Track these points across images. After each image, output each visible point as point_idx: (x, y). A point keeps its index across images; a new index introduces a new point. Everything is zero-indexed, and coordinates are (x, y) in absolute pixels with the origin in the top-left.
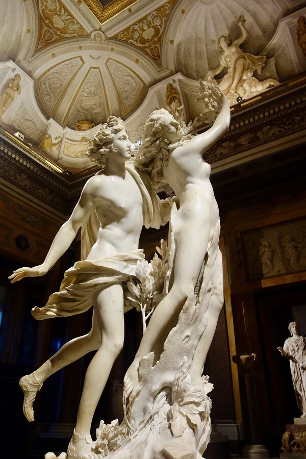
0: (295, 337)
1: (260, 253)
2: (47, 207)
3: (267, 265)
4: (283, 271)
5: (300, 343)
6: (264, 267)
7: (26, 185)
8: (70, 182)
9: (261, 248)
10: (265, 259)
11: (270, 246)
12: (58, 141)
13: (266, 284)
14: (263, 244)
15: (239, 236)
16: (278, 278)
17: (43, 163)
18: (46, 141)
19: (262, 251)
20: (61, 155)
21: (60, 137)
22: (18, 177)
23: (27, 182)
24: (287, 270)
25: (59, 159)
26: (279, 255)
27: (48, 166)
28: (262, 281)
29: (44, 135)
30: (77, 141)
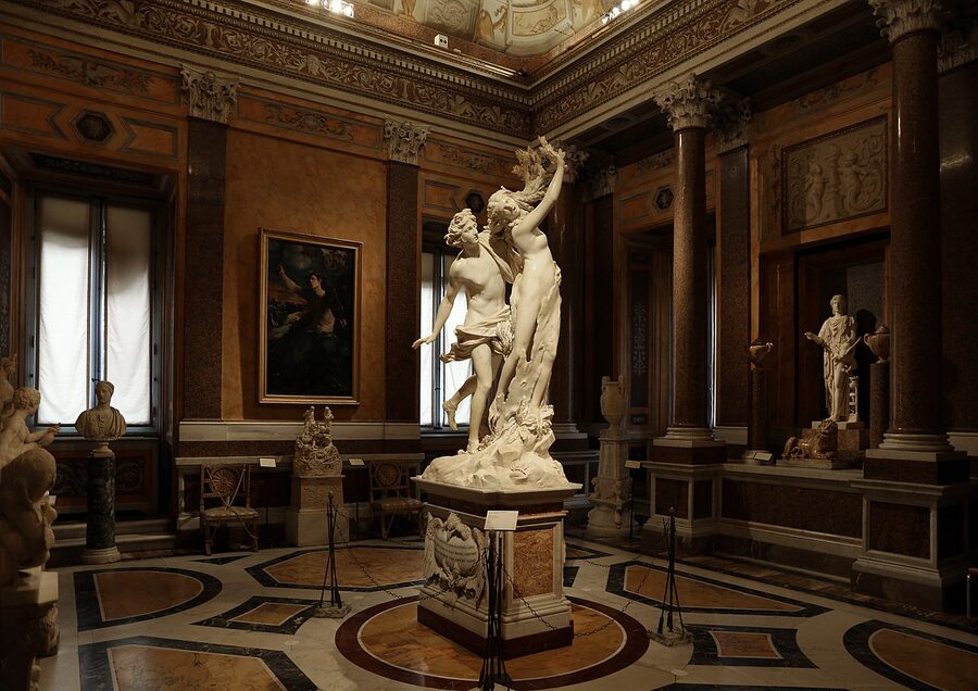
0: (837, 317)
1: (807, 185)
2: (501, 137)
3: (813, 205)
4: (834, 217)
5: (840, 326)
6: (808, 208)
7: (465, 113)
8: (528, 85)
9: (809, 176)
10: (812, 196)
11: (821, 173)
12: (500, 15)
13: (807, 238)
14: (812, 169)
15: (778, 156)
16: (823, 228)
17: (482, 70)
18: (483, 25)
19: (810, 182)
20: (511, 38)
21: (502, 7)
22: (452, 103)
23: (467, 107)
24: (839, 214)
25: (507, 46)
26: (832, 189)
27: (490, 72)
28: (802, 233)
29: (478, 15)
30: (532, 5)
